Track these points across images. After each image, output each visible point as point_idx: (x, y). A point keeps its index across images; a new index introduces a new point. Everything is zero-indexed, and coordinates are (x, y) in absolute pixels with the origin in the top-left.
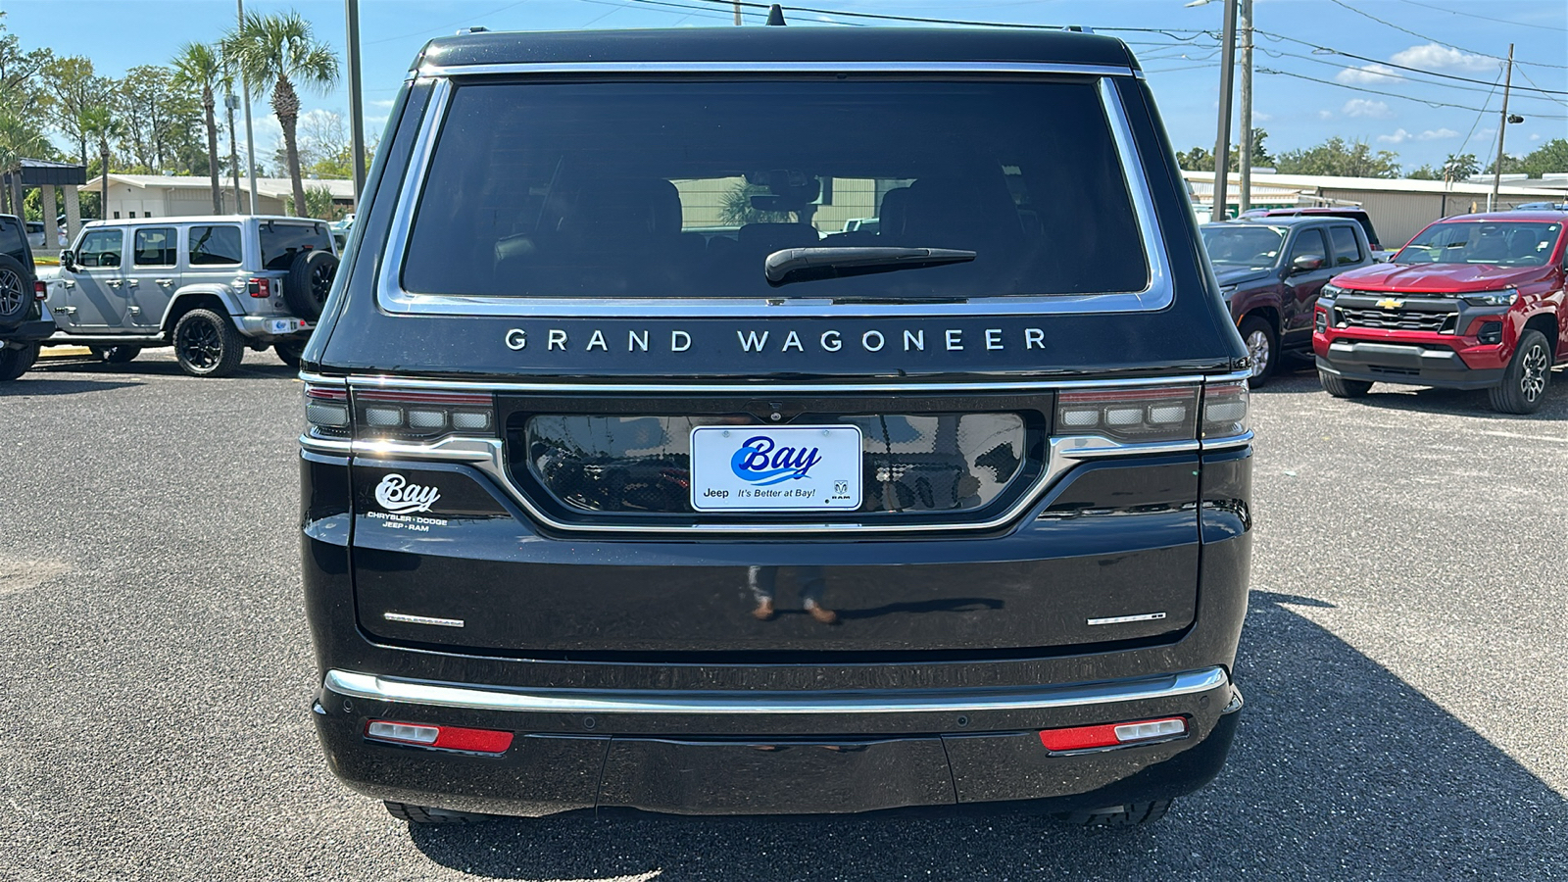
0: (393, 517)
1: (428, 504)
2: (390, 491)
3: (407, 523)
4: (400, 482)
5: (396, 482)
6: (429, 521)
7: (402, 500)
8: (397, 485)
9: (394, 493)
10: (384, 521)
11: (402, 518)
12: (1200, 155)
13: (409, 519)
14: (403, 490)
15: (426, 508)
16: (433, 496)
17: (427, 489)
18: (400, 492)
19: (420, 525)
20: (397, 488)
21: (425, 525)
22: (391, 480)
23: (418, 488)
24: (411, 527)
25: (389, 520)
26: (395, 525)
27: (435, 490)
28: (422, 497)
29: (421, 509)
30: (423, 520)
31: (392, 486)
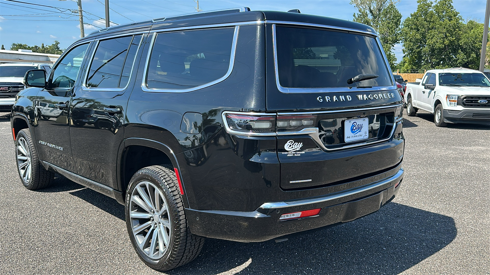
0: (290, 153)
1: (300, 148)
2: (289, 145)
3: (294, 154)
4: (292, 142)
5: (291, 142)
6: (300, 153)
7: (292, 148)
8: (291, 143)
9: (290, 146)
10: (288, 154)
11: (292, 153)
12: (37, 48)
13: (294, 153)
14: (293, 145)
15: (299, 149)
16: (301, 145)
17: (300, 143)
18: (292, 145)
19: (298, 154)
20: (291, 144)
21: (299, 154)
22: (290, 142)
23: (297, 143)
24: (295, 155)
25: (289, 154)
26: (291, 155)
27: (302, 143)
28: (298, 146)
29: (298, 149)
30: (298, 153)
31: (290, 144)
